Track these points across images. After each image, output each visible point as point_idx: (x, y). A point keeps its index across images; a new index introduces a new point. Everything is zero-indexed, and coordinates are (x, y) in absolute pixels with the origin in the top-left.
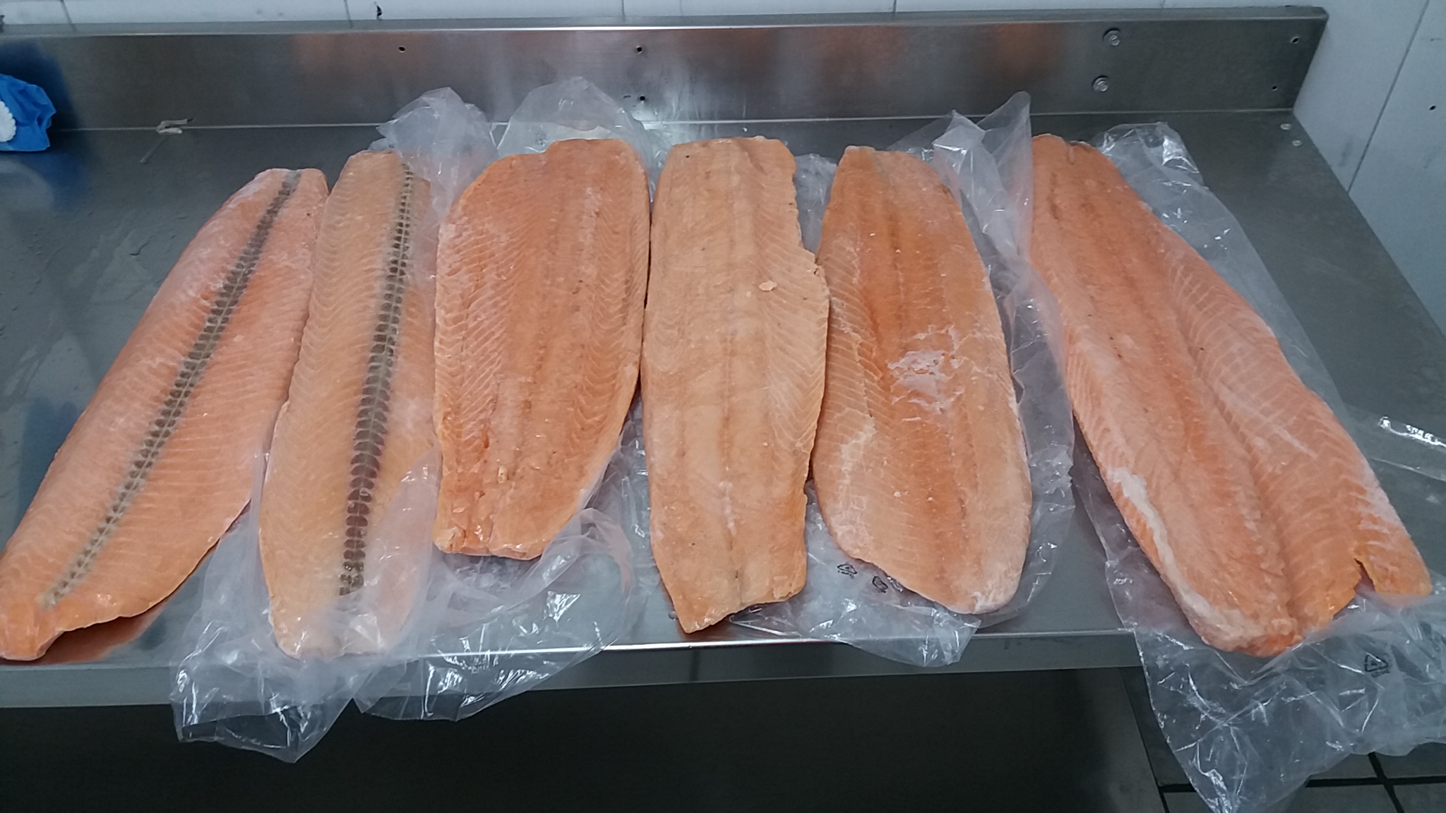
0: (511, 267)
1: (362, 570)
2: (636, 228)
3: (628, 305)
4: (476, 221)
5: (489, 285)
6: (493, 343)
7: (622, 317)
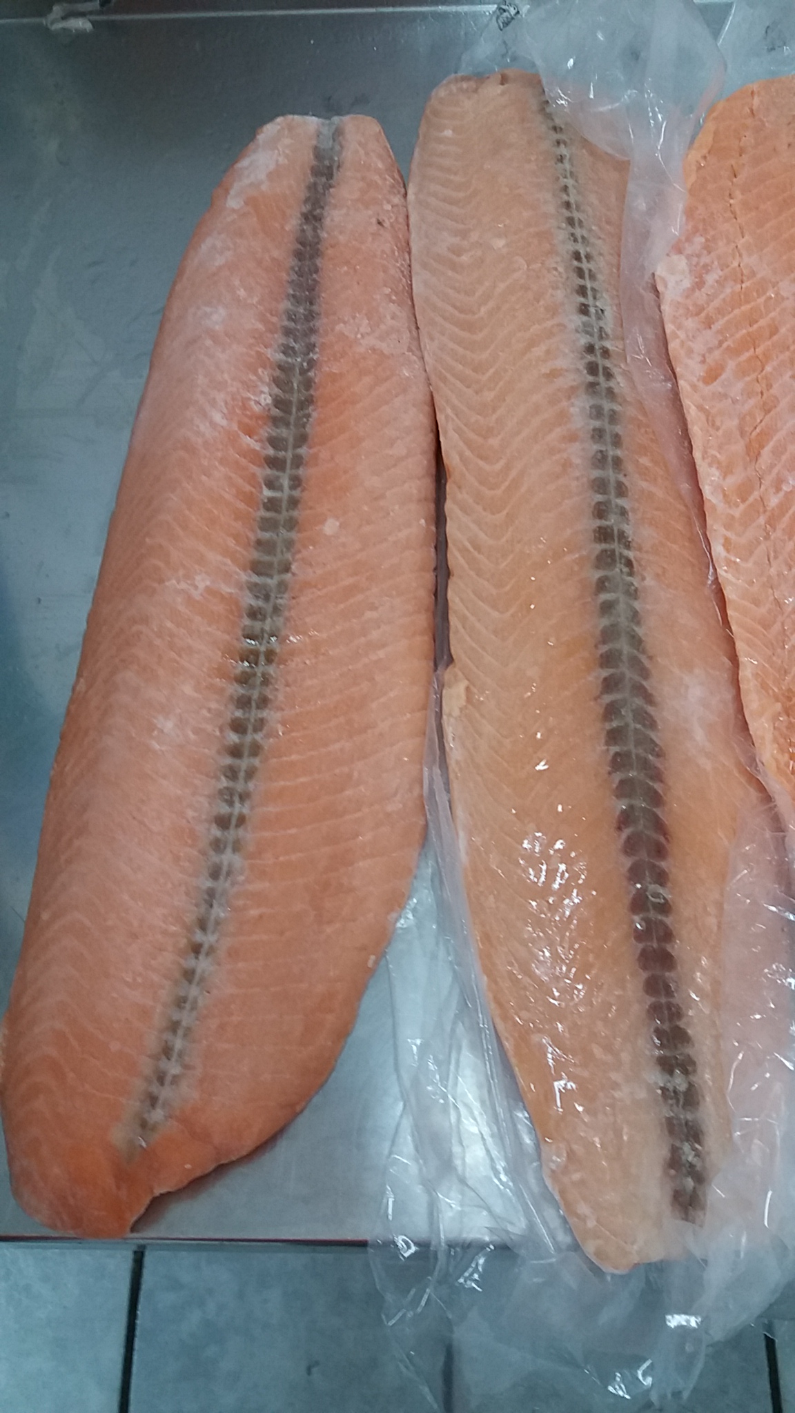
1: (695, 1071)
4: (722, 247)
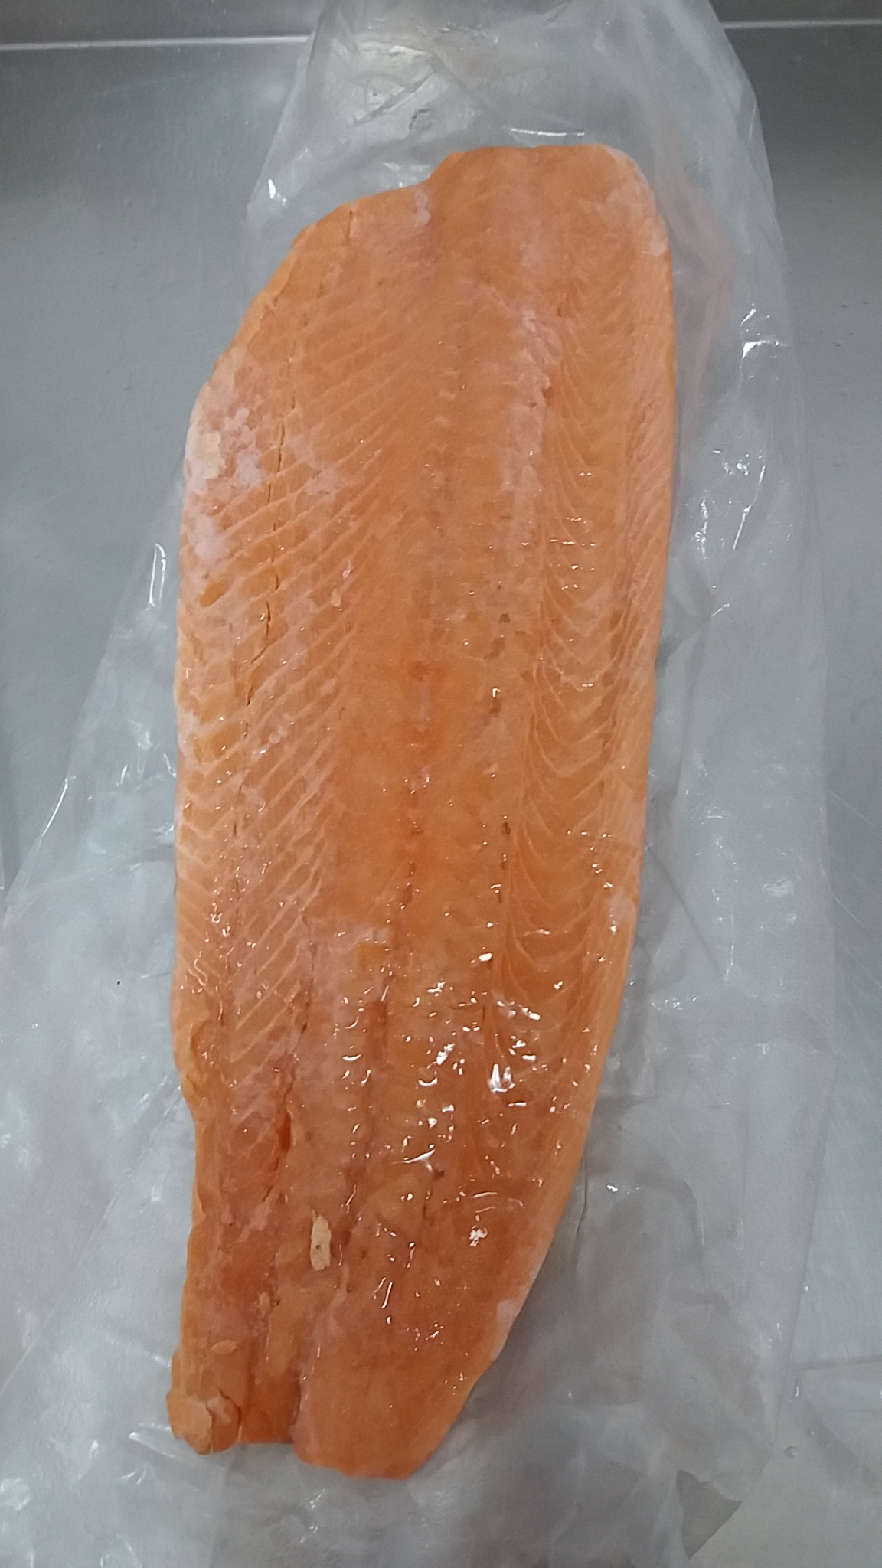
0: (346, 574)
2: (643, 437)
3: (616, 691)
5: (293, 630)
6: (303, 814)
7: (600, 736)
